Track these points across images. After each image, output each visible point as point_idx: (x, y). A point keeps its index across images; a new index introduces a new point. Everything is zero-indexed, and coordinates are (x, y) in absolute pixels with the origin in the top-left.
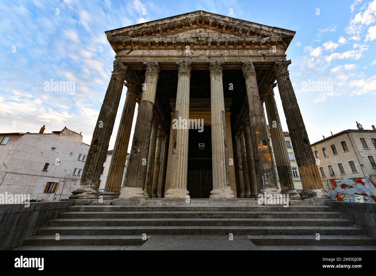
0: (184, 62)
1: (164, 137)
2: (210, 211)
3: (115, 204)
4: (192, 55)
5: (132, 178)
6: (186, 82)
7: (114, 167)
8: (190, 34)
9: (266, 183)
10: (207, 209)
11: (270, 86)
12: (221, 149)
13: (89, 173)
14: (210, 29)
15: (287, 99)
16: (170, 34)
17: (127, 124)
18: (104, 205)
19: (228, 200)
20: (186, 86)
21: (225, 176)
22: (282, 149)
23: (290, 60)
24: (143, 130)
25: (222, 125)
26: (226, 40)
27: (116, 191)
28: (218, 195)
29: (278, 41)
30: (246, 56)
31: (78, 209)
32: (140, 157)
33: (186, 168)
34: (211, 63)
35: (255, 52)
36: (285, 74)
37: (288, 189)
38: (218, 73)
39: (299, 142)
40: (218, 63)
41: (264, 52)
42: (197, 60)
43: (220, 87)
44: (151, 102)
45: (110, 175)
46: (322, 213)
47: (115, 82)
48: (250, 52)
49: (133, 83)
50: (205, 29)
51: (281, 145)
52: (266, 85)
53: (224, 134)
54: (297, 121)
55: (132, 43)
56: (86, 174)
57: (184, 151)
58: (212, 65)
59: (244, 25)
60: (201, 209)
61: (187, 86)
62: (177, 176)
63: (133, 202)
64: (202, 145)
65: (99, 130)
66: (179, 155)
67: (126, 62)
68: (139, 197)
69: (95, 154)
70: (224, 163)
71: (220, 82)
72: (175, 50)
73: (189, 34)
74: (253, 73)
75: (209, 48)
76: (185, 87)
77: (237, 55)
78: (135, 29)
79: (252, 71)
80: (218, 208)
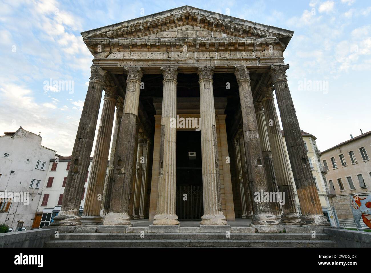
0: (170, 67)
1: (146, 142)
2: (200, 239)
3: (100, 232)
4: (179, 58)
5: (117, 202)
6: (173, 90)
7: (93, 187)
8: (176, 32)
9: (260, 207)
10: (197, 237)
11: (269, 89)
12: (212, 170)
13: (70, 197)
14: (198, 26)
15: (284, 111)
16: (153, 33)
17: (106, 135)
18: (89, 233)
19: (219, 227)
20: (172, 95)
21: (216, 200)
22: (282, 165)
23: (288, 64)
24: (127, 147)
25: (213, 141)
26: (216, 42)
27: (96, 214)
28: (209, 221)
29: (274, 43)
30: (238, 59)
31: (63, 238)
32: (124, 178)
33: (174, 191)
34: (200, 67)
35: (249, 55)
36: (282, 81)
37: (289, 212)
38: (207, 80)
39: (297, 161)
40: (207, 68)
41: (259, 54)
42: (184, 64)
43: (210, 96)
44: (134, 114)
45: (90, 196)
46: (317, 242)
47: (94, 92)
48: (243, 54)
49: (111, 86)
50: (192, 26)
51: (281, 160)
52: (265, 87)
53: (215, 152)
54: (294, 137)
55: (111, 45)
56: (67, 199)
57: (172, 172)
58: (201, 71)
59: (236, 24)
60: (191, 237)
61: (174, 95)
62: (165, 200)
63: (120, 229)
64: (192, 155)
65: (79, 147)
66: (167, 177)
67: (104, 66)
68: (125, 223)
69: (75, 176)
70: (216, 185)
71: (210, 91)
72: (159, 53)
73: (174, 33)
74: (247, 80)
75: (198, 50)
76: (171, 97)
77: (228, 57)
78: (114, 29)
79: (246, 77)
80: (209, 235)
